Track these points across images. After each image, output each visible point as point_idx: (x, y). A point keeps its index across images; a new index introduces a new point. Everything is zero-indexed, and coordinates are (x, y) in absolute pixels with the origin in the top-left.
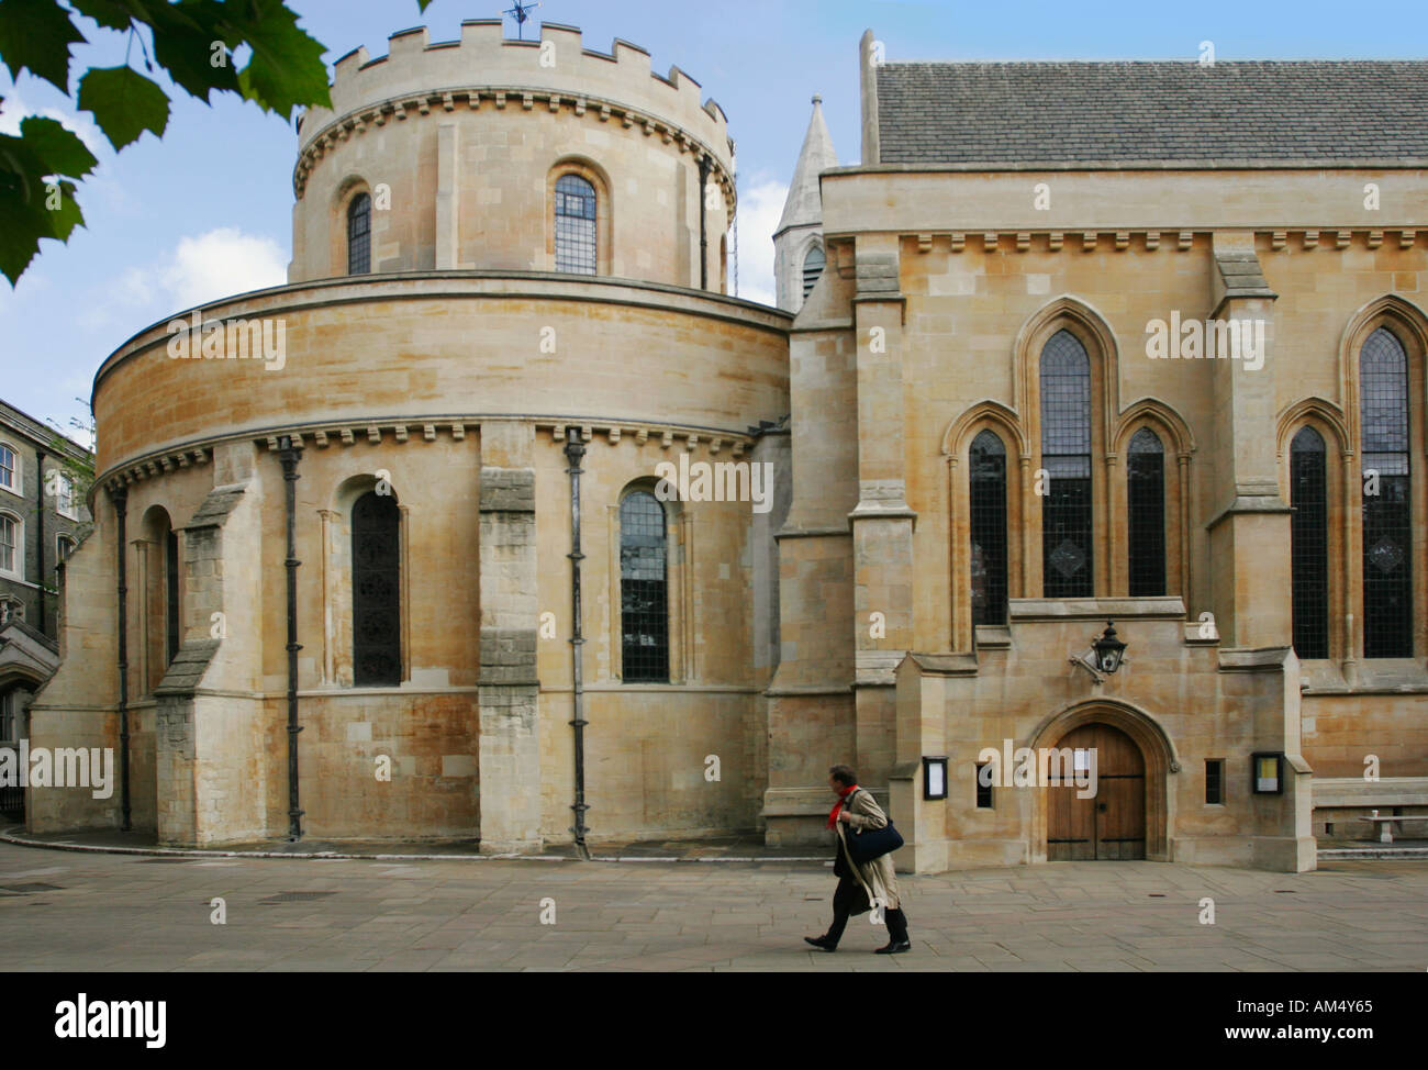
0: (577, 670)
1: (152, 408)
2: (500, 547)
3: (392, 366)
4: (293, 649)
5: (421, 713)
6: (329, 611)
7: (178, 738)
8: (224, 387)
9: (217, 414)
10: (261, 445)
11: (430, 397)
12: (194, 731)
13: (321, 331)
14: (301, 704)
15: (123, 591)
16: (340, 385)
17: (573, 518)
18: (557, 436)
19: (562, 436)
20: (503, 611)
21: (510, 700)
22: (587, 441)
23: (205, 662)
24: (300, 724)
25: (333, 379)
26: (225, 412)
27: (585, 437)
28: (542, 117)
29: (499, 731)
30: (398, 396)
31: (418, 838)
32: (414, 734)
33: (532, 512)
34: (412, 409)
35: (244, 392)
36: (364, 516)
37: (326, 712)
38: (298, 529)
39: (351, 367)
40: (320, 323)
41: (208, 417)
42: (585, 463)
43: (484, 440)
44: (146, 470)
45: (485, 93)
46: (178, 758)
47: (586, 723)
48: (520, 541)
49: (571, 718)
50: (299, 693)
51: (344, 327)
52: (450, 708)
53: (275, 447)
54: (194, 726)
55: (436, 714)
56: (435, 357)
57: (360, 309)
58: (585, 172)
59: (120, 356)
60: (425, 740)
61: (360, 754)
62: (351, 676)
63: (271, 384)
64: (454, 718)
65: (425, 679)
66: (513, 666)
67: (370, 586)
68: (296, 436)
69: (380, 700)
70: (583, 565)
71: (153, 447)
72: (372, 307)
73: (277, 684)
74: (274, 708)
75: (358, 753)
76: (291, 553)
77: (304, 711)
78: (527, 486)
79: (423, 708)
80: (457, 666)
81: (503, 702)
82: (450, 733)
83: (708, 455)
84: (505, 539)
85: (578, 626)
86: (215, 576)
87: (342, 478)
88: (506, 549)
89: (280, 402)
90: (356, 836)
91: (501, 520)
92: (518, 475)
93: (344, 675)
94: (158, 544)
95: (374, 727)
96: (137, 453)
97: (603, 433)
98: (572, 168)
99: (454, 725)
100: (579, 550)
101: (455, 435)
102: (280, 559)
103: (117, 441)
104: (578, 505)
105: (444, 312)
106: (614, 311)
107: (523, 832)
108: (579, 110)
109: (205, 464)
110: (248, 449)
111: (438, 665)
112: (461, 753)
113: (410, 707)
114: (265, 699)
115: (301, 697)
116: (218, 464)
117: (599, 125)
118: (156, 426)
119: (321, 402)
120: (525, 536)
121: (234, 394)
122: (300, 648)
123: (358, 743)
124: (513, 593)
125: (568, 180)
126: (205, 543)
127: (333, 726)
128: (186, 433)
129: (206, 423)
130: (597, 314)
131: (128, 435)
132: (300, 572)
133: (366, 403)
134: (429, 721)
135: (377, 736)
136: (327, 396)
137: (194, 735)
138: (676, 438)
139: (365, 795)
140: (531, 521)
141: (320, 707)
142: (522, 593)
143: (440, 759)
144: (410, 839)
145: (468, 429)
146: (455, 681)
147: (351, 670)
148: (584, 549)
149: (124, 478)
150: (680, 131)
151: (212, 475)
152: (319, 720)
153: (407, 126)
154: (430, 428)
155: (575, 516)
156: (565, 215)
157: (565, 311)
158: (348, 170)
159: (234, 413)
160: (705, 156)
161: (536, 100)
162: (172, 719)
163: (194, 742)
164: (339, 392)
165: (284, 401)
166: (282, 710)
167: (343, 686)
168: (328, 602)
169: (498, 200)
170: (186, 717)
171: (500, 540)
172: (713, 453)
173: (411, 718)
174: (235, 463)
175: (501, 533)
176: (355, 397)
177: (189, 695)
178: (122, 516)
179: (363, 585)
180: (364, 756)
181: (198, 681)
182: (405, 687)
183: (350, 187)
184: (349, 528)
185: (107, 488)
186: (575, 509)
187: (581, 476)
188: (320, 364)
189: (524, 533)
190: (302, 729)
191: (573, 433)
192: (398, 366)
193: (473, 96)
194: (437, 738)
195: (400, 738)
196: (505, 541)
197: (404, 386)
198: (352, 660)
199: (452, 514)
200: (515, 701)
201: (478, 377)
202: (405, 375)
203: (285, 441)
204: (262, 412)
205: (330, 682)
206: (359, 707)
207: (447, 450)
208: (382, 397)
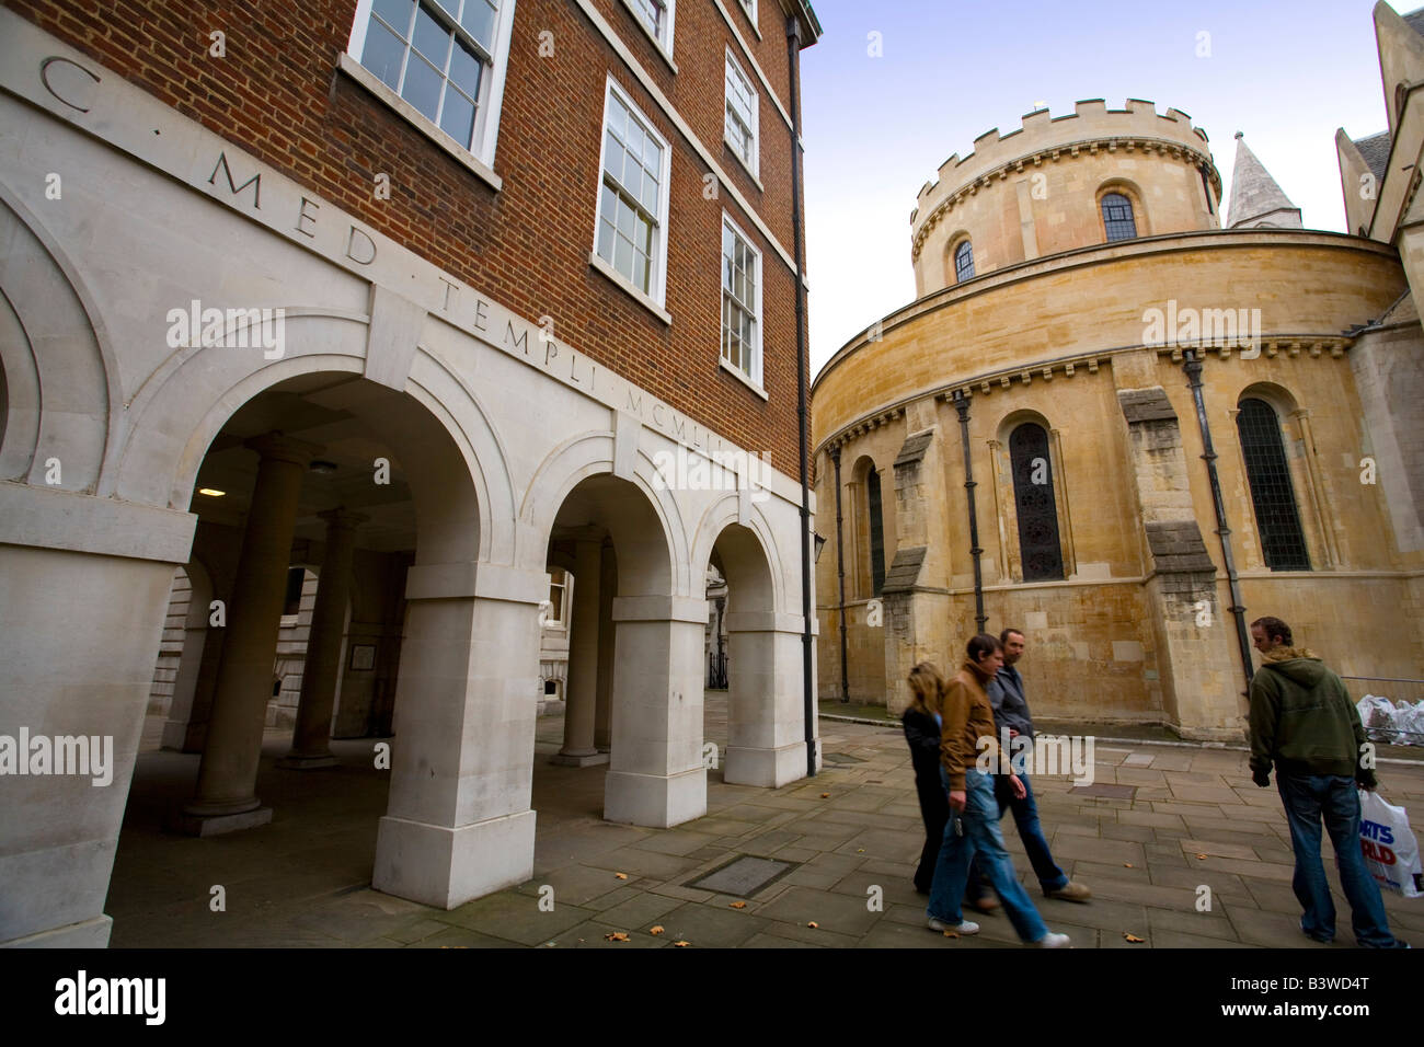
0: (1228, 559)
1: (858, 390)
2: (1151, 452)
3: (1034, 326)
4: (976, 552)
5: (1089, 603)
6: (1001, 520)
7: (901, 627)
8: (910, 365)
9: (905, 384)
10: (940, 400)
11: (1068, 343)
12: (914, 620)
13: (977, 312)
14: (985, 597)
15: (840, 520)
16: (995, 347)
17: (1201, 424)
18: (1175, 358)
19: (1180, 357)
20: (1162, 506)
21: (1190, 587)
22: (1202, 360)
23: (917, 565)
24: (986, 614)
25: (990, 343)
26: (911, 382)
27: (1201, 356)
28: (1087, 160)
29: (1183, 617)
30: (1042, 347)
31: (1096, 720)
32: (1085, 622)
33: (1175, 419)
34: (1053, 354)
35: (926, 363)
36: (1020, 444)
37: (1006, 604)
38: (973, 457)
39: (1004, 332)
40: (976, 307)
41: (899, 387)
42: (1203, 378)
43: (1115, 369)
44: (856, 432)
45: (1044, 154)
46: (901, 644)
47: (1244, 609)
48: (1167, 444)
49: (1229, 605)
50: (984, 588)
51: (994, 306)
52: (1115, 597)
53: (951, 399)
54: (914, 617)
55: (1102, 603)
56: (1066, 314)
57: (1004, 292)
58: (1122, 190)
59: (833, 363)
60: (1095, 627)
61: (1038, 640)
62: (1021, 574)
63: (943, 356)
64: (1119, 606)
65: (1089, 572)
66: (1185, 554)
67: (1030, 498)
68: (966, 388)
69: (1051, 593)
70: (1217, 463)
71: (859, 416)
72: (1013, 289)
73: (965, 582)
74: (963, 602)
75: (1037, 640)
76: (969, 475)
77: (988, 604)
78: (1163, 400)
79: (1091, 598)
80: (1116, 560)
81: (1184, 588)
82: (1118, 621)
83: (1312, 360)
84: (1154, 444)
85: (1223, 518)
86: (918, 498)
87: (1004, 415)
88: (1157, 453)
89: (952, 367)
90: (1041, 715)
91: (1148, 429)
92: (1151, 392)
93: (1016, 573)
94: (862, 484)
95: (1049, 617)
96: (850, 421)
97: (1214, 352)
98: (1111, 189)
99: (1120, 613)
100: (1211, 450)
101: (1091, 369)
102: (960, 481)
103: (832, 419)
104: (1204, 413)
105: (1069, 280)
106: (1205, 256)
107: (1222, 720)
108: (1112, 149)
109: (899, 421)
110: (931, 404)
111: (1100, 561)
112: (1129, 639)
113: (1078, 597)
114: (955, 595)
115: (986, 592)
116: (909, 418)
117: (1127, 156)
118: (861, 401)
119: (982, 362)
120: (1172, 440)
121: (917, 368)
122: (982, 551)
123: (1037, 630)
124: (1169, 490)
125: (1109, 198)
126: (909, 474)
127: (1013, 616)
128: (883, 402)
129: (898, 392)
130: (1192, 260)
131: (841, 411)
132: (978, 490)
133: (1016, 357)
134: (1097, 609)
135: (1052, 624)
136: (987, 356)
137: (914, 625)
138: (1281, 348)
139: (1045, 677)
140: (1174, 426)
141: (1001, 600)
142: (1177, 490)
143: (1110, 645)
144: (1091, 720)
145: (1100, 363)
146: (1115, 573)
147: (1020, 568)
148: (1216, 449)
149: (840, 441)
150: (1185, 148)
151: (905, 427)
152: (1001, 610)
153: (993, 190)
154: (1070, 366)
155: (1203, 421)
156: (1111, 221)
157: (1164, 262)
158: (954, 229)
159: (917, 381)
160: (1203, 163)
161: (1081, 150)
162: (896, 612)
163: (914, 630)
164: (994, 352)
165: (955, 366)
166: (971, 603)
167: (1015, 582)
168: (1000, 513)
169: (1063, 220)
170: (906, 610)
171: (1150, 445)
172: (1316, 357)
173: (1081, 607)
174: (922, 415)
175: (1150, 440)
176: (1008, 353)
177: (909, 592)
178: (838, 468)
179: (1023, 498)
180: (1043, 642)
181: (915, 580)
182: (1073, 580)
183: (955, 240)
184: (1008, 454)
185: (827, 450)
186: (1201, 416)
187: (1202, 389)
188: (978, 335)
189: (1171, 438)
190: (987, 619)
191: (1190, 354)
192: (1039, 325)
193: (1036, 158)
194: (1106, 626)
195: (1073, 626)
196: (1154, 446)
197: (1045, 339)
198: (1020, 559)
199: (1095, 432)
200: (1194, 588)
201: (1103, 323)
202: (1044, 330)
203: (958, 394)
204: (938, 376)
205: (1007, 579)
206: (1034, 598)
207: (1084, 382)
208: (1028, 350)
